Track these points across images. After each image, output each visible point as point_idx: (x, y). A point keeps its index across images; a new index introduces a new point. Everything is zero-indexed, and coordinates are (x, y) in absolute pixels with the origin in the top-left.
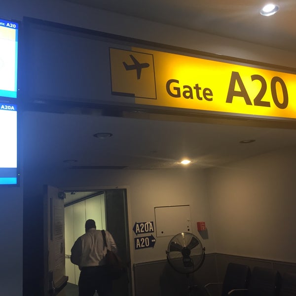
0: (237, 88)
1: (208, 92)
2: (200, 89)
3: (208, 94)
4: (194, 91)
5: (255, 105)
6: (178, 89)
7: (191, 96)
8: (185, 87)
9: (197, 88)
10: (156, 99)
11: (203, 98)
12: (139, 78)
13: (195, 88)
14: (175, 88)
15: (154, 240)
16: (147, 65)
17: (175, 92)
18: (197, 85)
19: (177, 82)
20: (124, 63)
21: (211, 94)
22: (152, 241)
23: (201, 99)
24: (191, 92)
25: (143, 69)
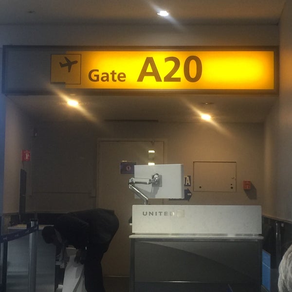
0: (149, 69)
1: (122, 75)
2: (116, 74)
3: (122, 77)
4: (110, 76)
5: (165, 81)
6: (98, 76)
7: (108, 80)
8: (103, 74)
9: (113, 73)
10: (80, 84)
11: (117, 80)
12: (69, 71)
13: (111, 73)
14: (95, 76)
15: (190, 194)
16: (76, 62)
17: (95, 78)
18: (113, 71)
19: (98, 71)
20: (60, 63)
21: (125, 76)
22: (188, 194)
23: (116, 81)
24: (108, 77)
25: (73, 66)
